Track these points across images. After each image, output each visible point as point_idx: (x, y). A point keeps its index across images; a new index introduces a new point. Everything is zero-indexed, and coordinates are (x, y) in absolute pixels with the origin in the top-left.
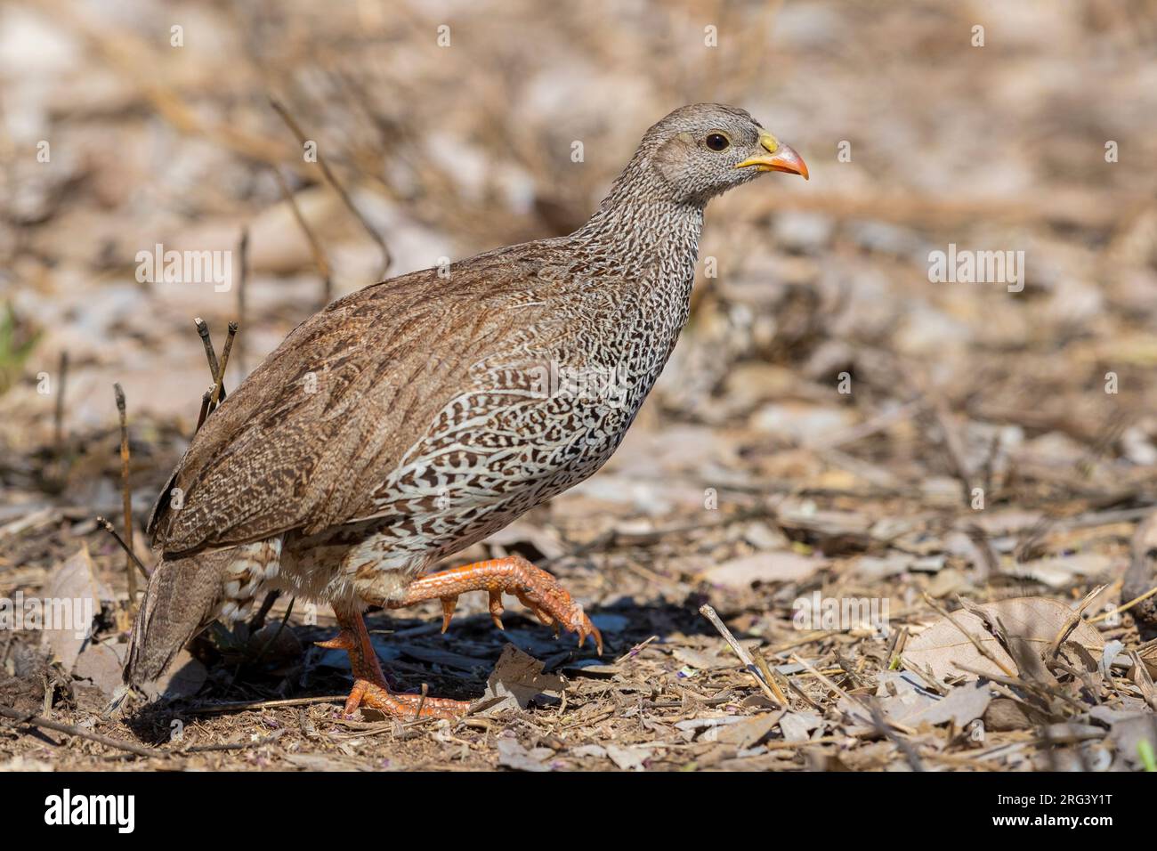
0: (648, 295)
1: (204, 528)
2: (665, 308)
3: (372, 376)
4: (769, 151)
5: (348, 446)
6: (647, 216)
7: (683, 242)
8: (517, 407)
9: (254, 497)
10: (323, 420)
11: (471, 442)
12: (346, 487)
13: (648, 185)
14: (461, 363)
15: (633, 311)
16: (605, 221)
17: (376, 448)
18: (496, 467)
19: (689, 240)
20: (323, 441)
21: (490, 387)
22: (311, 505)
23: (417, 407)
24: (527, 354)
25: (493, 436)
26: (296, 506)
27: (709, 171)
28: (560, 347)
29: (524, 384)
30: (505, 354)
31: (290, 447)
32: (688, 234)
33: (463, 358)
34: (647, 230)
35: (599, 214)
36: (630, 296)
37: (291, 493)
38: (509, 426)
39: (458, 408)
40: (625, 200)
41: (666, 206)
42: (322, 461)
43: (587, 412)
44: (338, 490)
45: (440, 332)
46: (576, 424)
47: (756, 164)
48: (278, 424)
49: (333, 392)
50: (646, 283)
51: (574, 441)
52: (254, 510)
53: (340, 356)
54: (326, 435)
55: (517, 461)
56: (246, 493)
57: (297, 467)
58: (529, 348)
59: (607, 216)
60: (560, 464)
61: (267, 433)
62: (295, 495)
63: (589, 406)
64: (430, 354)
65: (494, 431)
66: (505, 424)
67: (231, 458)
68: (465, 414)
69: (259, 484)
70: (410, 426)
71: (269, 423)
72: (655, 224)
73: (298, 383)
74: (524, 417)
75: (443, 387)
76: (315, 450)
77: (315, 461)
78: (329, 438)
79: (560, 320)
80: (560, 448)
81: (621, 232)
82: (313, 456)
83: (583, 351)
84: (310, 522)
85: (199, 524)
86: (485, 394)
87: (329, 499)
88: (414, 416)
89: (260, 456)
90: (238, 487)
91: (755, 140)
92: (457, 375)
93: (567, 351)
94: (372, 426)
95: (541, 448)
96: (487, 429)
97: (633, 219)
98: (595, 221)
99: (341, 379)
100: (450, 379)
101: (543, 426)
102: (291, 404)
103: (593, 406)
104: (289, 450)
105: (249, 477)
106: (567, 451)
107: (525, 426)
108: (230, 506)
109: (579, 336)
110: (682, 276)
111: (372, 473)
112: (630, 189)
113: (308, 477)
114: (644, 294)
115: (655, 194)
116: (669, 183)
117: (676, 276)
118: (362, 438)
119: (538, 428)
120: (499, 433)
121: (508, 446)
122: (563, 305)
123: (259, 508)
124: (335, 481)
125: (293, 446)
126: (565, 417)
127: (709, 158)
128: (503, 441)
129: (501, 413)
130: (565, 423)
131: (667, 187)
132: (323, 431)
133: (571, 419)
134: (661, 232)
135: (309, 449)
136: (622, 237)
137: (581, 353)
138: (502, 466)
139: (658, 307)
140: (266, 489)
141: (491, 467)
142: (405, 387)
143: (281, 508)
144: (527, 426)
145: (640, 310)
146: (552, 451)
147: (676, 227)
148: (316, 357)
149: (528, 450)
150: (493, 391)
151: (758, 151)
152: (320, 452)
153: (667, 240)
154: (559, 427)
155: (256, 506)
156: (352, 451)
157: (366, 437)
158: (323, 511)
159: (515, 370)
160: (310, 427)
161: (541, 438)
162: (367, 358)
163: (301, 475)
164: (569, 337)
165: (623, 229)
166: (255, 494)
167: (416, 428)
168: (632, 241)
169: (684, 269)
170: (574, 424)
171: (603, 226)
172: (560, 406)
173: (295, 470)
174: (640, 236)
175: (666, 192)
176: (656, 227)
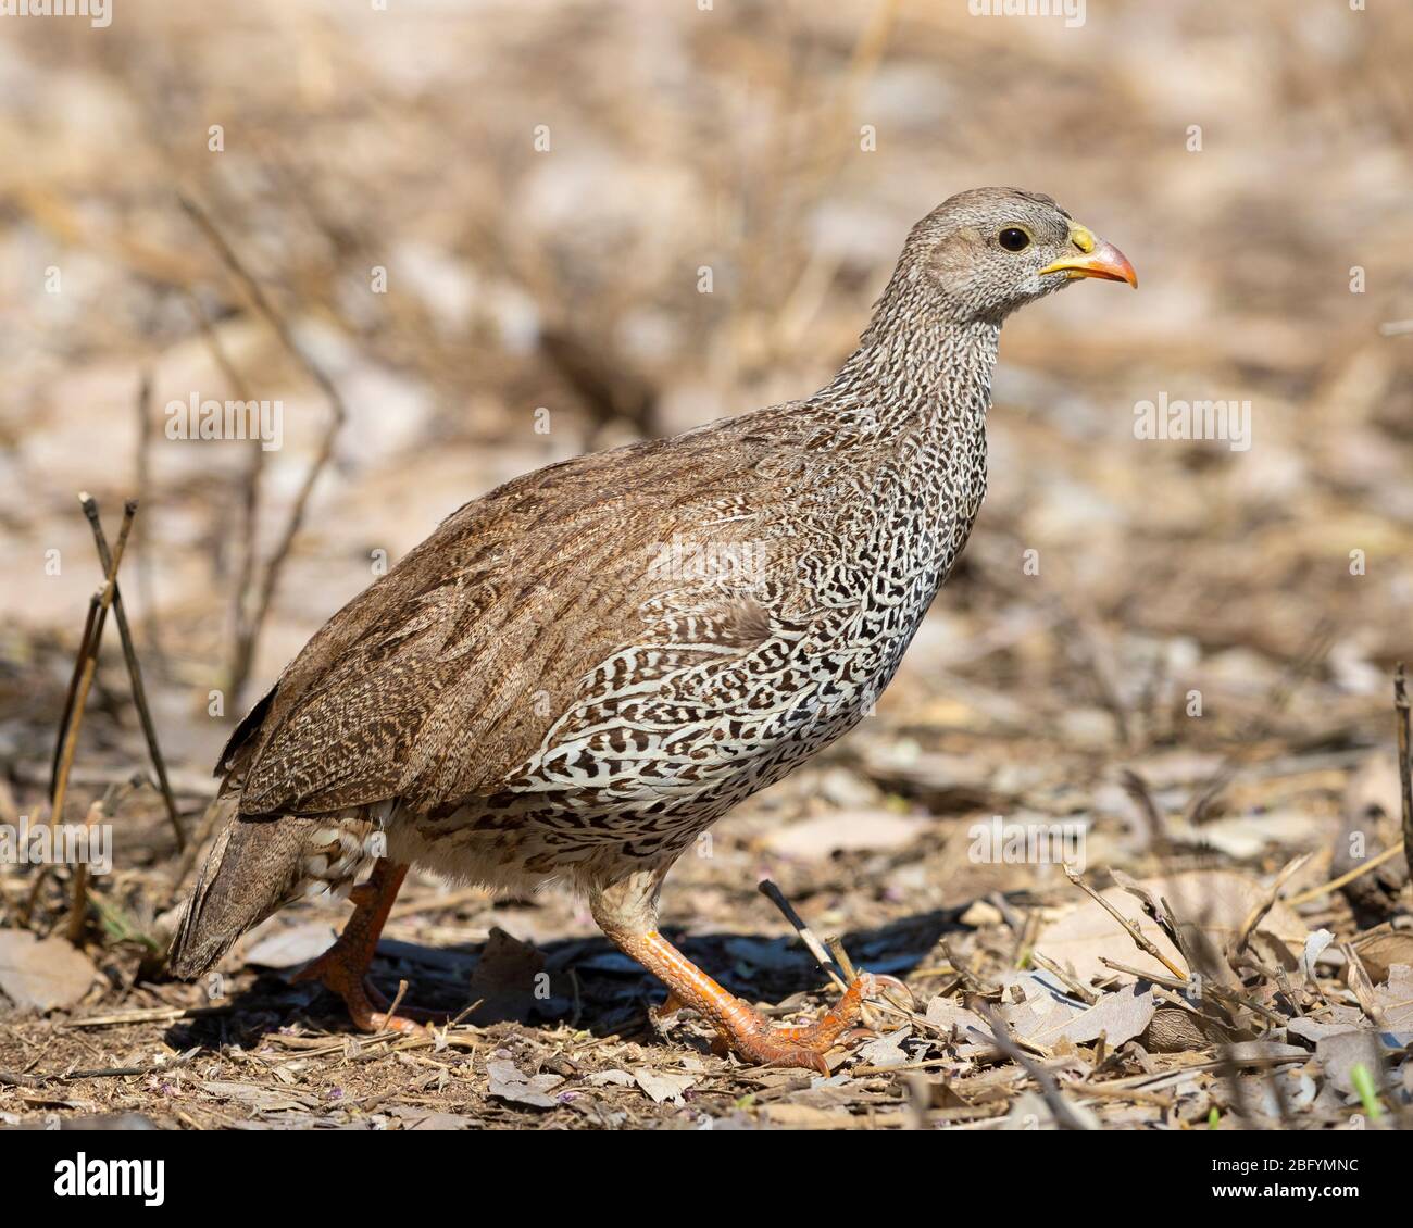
0: (913, 458)
1: (280, 788)
2: (940, 471)
3: (511, 606)
4: (1083, 250)
5: (468, 700)
6: (923, 345)
7: (970, 377)
8: (702, 669)
9: (343, 757)
10: (440, 660)
11: (638, 716)
12: (461, 755)
13: (922, 303)
14: (626, 597)
15: (892, 488)
16: (868, 361)
17: (504, 706)
18: (678, 748)
19: (979, 374)
20: (436, 689)
21: (666, 640)
22: (415, 774)
23: (563, 654)
24: (722, 592)
25: (668, 708)
26: (397, 774)
27: (1004, 279)
28: (770, 580)
29: (712, 635)
30: (691, 590)
31: (395, 692)
32: (977, 365)
33: (630, 591)
34: (924, 366)
35: (858, 353)
36: (884, 470)
37: (390, 756)
38: (691, 694)
39: (620, 666)
40: (893, 327)
41: (947, 328)
42: (432, 716)
43: (815, 661)
44: (451, 758)
45: (607, 552)
46: (796, 680)
47: (1066, 269)
48: (386, 657)
49: (459, 622)
50: (911, 442)
51: (797, 703)
52: (342, 773)
53: (480, 567)
54: (442, 683)
55: (709, 740)
56: (333, 748)
57: (400, 722)
58: (725, 583)
59: (870, 354)
60: (780, 735)
61: (372, 668)
62: (395, 760)
63: (818, 655)
64: (588, 582)
65: (670, 701)
66: (685, 692)
67: (324, 696)
68: (628, 676)
69: (350, 739)
70: (551, 679)
71: (376, 655)
72: (934, 355)
73: (423, 599)
74: (714, 681)
75: (599, 628)
76: (425, 701)
77: (424, 716)
78: (445, 686)
79: (773, 540)
80: (777, 716)
81: (889, 374)
82: (422, 709)
83: (807, 583)
84: (416, 796)
85: (276, 783)
86: (658, 650)
87: (439, 768)
88: (558, 666)
89: (357, 700)
90: (326, 739)
91: (1065, 236)
92: (620, 614)
93: (780, 585)
94: (501, 675)
95: (743, 719)
96: (660, 699)
97: (906, 352)
98: (853, 364)
99: (472, 605)
100: (610, 619)
101: (743, 691)
102: (407, 631)
103: (824, 654)
104: (393, 696)
105: (341, 727)
106: (788, 717)
107: (714, 693)
108: (314, 765)
109: (801, 562)
110: (966, 425)
111: (497, 738)
112: (898, 312)
113: (413, 736)
114: (908, 458)
115: (932, 314)
116: (949, 297)
117: (956, 424)
118: (487, 691)
119: (735, 694)
120: (677, 704)
121: (690, 720)
122: (782, 517)
123: (349, 771)
124: (447, 746)
125: (398, 692)
126: (779, 675)
127: (1003, 261)
128: (683, 715)
129: (680, 677)
130: (779, 682)
131: (946, 303)
132: (439, 675)
133: (788, 676)
134: (942, 367)
135: (417, 698)
136: (890, 381)
137: (803, 585)
138: (686, 748)
139: (928, 471)
140: (359, 746)
141: (670, 749)
142: (549, 625)
143: (378, 775)
144: (718, 693)
145: (900, 485)
146: (763, 721)
147: (961, 358)
148: (454, 563)
149: (723, 724)
150: (668, 647)
151: (1069, 251)
152: (431, 704)
153: (949, 376)
154: (768, 689)
155: (346, 768)
156: (471, 707)
157: (492, 690)
158: (432, 784)
159: (701, 617)
160: (423, 666)
161: (742, 706)
162: (510, 578)
163: (404, 732)
164: (785, 565)
165: (892, 368)
166: (345, 752)
167: (559, 683)
168: (904, 385)
169: (970, 415)
170: (793, 682)
171: (866, 369)
172: (768, 662)
173: (397, 725)
174: (913, 376)
175: (946, 310)
176: (936, 359)
